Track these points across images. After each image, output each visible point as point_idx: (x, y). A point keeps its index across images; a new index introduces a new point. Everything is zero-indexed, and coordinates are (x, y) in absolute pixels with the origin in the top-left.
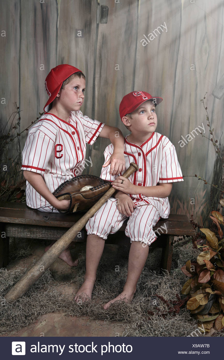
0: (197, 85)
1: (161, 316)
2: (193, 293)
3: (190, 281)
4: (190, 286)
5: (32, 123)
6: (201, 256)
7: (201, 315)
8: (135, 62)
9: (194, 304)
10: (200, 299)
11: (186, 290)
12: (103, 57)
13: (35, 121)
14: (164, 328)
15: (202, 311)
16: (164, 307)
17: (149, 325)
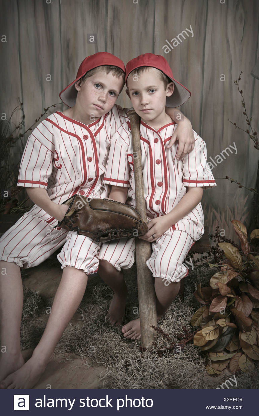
0: (231, 63)
1: (155, 353)
2: (204, 325)
3: (202, 310)
4: (202, 316)
5: (36, 121)
6: (216, 278)
7: (215, 352)
8: (154, 39)
9: (202, 339)
10: (208, 333)
11: (198, 320)
12: (115, 36)
13: (40, 119)
14: (156, 368)
15: (214, 347)
16: (164, 342)
17: (136, 363)
